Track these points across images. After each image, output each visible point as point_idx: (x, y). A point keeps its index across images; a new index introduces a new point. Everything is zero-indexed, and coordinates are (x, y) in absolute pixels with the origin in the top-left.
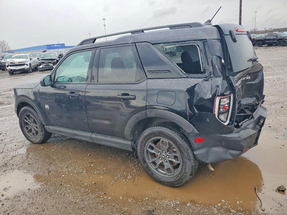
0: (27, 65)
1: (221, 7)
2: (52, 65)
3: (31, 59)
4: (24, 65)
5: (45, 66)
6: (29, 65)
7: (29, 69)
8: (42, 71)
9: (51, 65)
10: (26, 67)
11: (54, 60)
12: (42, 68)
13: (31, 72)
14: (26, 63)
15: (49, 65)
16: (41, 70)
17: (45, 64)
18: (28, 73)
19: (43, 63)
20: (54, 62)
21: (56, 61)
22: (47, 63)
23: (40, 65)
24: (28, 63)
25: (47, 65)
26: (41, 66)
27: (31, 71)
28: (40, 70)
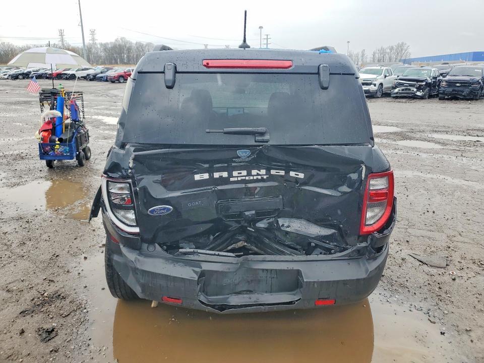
0: (375, 85)
1: (246, 12)
2: (415, 90)
3: (385, 77)
4: (370, 84)
5: (403, 90)
6: (377, 85)
7: (377, 93)
8: (396, 98)
9: (413, 91)
10: (372, 88)
11: (422, 81)
12: (397, 93)
13: (378, 98)
14: (374, 82)
15: (410, 89)
16: (395, 95)
17: (403, 88)
18: (374, 98)
19: (402, 84)
20: (420, 86)
21: (425, 83)
22: (407, 86)
23: (395, 88)
24: (377, 83)
25: (406, 89)
26: (396, 90)
27: (380, 96)
28: (392, 96)
